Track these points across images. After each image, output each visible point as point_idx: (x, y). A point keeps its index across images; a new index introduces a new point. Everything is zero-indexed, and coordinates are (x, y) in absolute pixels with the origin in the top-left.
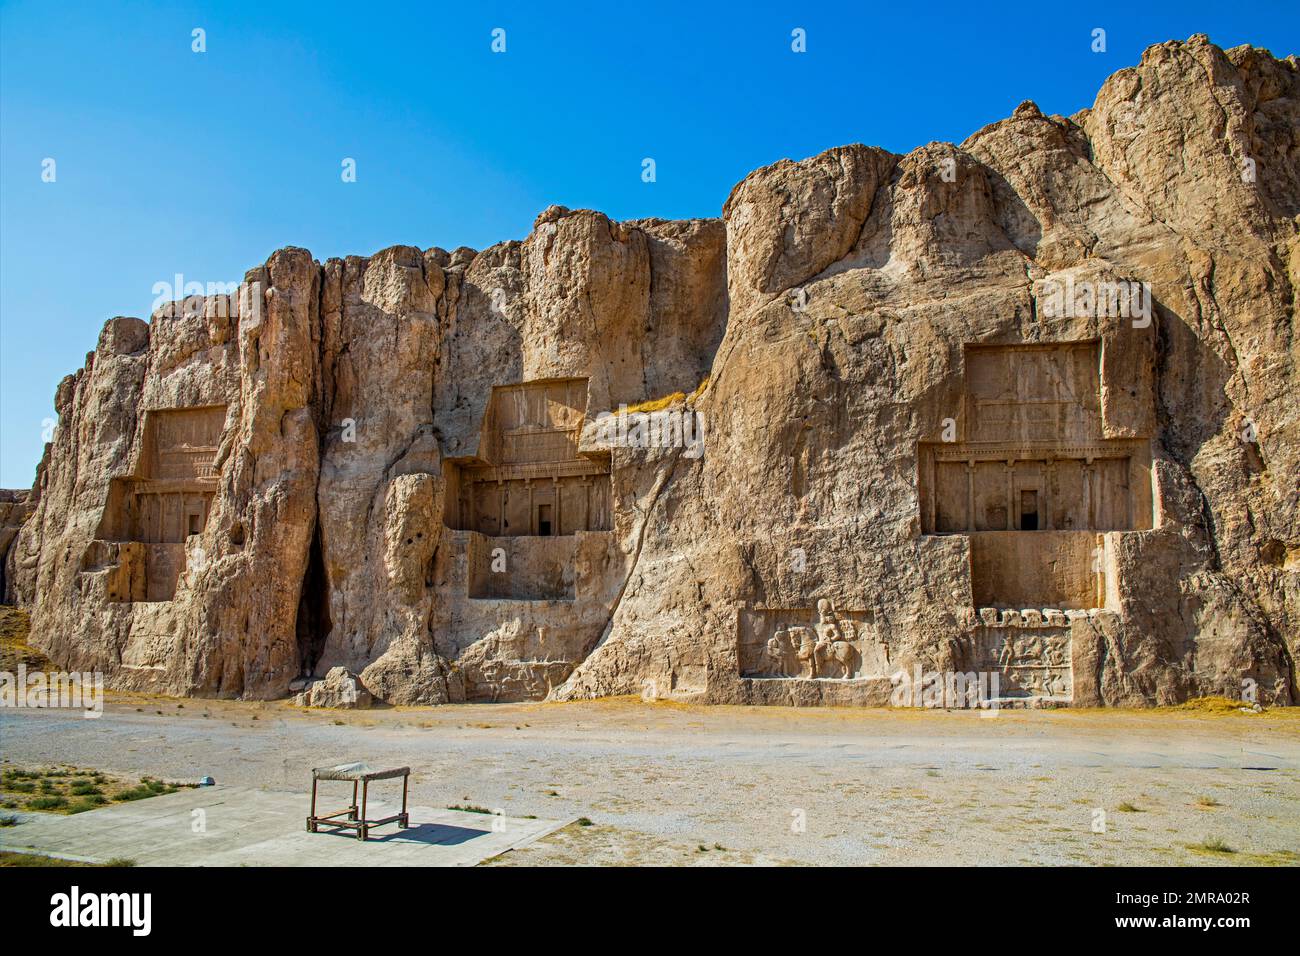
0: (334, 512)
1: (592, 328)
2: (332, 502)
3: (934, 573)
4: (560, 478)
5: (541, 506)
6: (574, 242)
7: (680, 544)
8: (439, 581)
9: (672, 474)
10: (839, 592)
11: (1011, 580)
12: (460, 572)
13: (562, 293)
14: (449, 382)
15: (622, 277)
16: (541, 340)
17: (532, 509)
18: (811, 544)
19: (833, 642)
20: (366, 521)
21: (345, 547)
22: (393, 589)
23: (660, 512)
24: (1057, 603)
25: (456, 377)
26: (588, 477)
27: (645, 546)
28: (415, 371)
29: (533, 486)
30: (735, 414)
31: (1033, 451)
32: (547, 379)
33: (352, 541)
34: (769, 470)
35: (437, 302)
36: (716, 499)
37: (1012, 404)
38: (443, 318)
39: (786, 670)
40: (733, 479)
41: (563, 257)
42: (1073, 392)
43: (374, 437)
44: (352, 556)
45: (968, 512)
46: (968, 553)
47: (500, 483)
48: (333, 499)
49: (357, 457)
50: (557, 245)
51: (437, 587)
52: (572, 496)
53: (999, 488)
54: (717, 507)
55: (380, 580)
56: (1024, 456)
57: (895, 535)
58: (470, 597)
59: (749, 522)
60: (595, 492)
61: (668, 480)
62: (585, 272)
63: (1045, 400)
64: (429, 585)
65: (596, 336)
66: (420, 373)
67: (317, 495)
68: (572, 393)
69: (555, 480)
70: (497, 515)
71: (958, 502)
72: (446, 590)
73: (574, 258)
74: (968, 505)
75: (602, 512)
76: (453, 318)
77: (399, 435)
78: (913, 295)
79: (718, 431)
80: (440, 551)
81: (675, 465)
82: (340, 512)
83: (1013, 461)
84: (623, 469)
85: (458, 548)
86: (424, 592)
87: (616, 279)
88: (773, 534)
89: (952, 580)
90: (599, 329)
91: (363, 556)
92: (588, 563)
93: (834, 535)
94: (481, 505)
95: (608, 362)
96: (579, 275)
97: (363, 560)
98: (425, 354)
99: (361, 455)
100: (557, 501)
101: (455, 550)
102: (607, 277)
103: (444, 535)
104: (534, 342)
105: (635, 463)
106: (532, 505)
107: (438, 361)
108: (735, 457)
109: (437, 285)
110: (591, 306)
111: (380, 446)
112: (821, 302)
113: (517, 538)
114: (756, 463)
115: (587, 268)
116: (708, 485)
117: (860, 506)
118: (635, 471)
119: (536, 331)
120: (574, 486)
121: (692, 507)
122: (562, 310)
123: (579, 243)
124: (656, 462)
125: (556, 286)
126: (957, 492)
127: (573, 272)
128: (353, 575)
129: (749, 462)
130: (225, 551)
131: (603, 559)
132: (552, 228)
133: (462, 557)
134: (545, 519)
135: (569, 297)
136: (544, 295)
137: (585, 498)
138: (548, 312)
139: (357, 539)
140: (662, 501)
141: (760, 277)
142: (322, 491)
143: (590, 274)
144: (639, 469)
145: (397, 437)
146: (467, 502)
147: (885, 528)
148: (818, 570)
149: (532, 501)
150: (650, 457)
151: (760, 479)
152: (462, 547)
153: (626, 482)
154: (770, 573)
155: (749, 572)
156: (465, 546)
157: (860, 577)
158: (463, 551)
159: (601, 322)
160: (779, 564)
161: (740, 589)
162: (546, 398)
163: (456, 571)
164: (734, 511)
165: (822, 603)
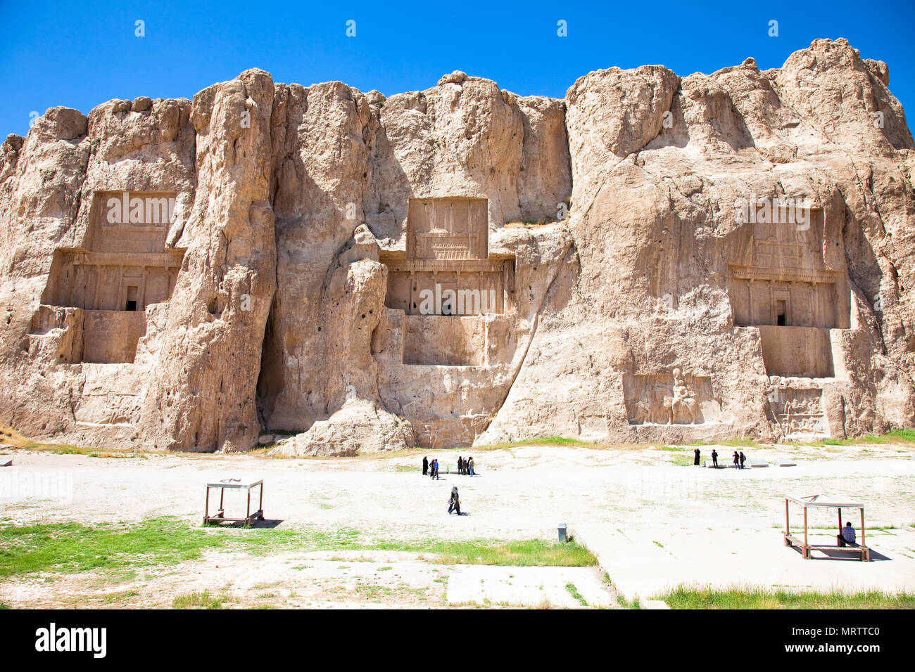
0: (291, 290)
1: (489, 163)
2: (289, 281)
3: (742, 352)
4: (462, 272)
6: (478, 100)
7: (566, 326)
8: (378, 348)
9: (558, 275)
10: (687, 363)
11: (777, 358)
12: (395, 343)
13: (468, 135)
14: (373, 192)
15: (510, 130)
18: (666, 329)
19: (684, 398)
20: (321, 299)
21: (301, 319)
22: (348, 356)
23: (550, 302)
24: (802, 374)
25: (378, 188)
26: (485, 273)
27: (539, 327)
28: (353, 181)
30: (607, 235)
31: (785, 275)
33: (308, 314)
36: (593, 294)
37: (774, 244)
39: (652, 419)
40: (607, 280)
41: (470, 109)
42: (805, 240)
43: (323, 229)
44: (307, 327)
45: (750, 312)
46: (760, 339)
47: (412, 273)
48: (290, 279)
49: (307, 245)
50: (463, 100)
53: (766, 298)
55: (334, 347)
56: (781, 278)
57: (718, 325)
58: (404, 363)
59: (622, 312)
60: (488, 284)
61: (556, 277)
62: (487, 122)
63: (791, 244)
64: (373, 352)
65: (492, 170)
66: (356, 183)
67: (277, 274)
68: (473, 210)
69: (458, 274)
70: (407, 298)
71: (743, 305)
72: (384, 357)
73: (479, 111)
74: (749, 307)
76: (373, 143)
77: (343, 230)
78: (708, 168)
79: (592, 246)
80: (381, 326)
81: (561, 268)
82: (297, 290)
83: (774, 281)
84: (523, 268)
85: (394, 323)
86: (371, 359)
87: (507, 130)
88: (639, 321)
89: (752, 358)
90: (493, 165)
91: (317, 327)
92: (496, 338)
93: (680, 324)
94: (393, 290)
96: (482, 123)
97: (317, 330)
98: (360, 168)
99: (311, 243)
101: (391, 324)
102: (502, 129)
103: (385, 313)
104: (445, 168)
105: (533, 265)
107: (365, 174)
108: (608, 265)
110: (489, 147)
111: (327, 237)
112: (654, 166)
115: (489, 120)
116: (585, 284)
117: (695, 305)
118: (532, 270)
120: (471, 279)
122: (469, 148)
123: (483, 101)
124: (548, 264)
125: (464, 130)
126: (743, 299)
127: (478, 121)
128: (307, 343)
130: (202, 319)
131: (505, 336)
132: (458, 88)
133: (396, 331)
135: (474, 139)
136: (453, 135)
138: (456, 147)
139: (312, 313)
140: (551, 294)
141: (614, 143)
142: (281, 271)
143: (491, 124)
144: (535, 269)
145: (341, 231)
147: (712, 320)
148: (672, 348)
150: (544, 261)
151: (629, 282)
152: (398, 323)
153: (525, 278)
154: (641, 349)
155: (628, 348)
156: (400, 322)
157: (700, 354)
158: (399, 326)
159: (494, 159)
160: (646, 343)
161: (624, 360)
162: (451, 212)
163: (392, 342)
164: (609, 304)
165: (676, 371)
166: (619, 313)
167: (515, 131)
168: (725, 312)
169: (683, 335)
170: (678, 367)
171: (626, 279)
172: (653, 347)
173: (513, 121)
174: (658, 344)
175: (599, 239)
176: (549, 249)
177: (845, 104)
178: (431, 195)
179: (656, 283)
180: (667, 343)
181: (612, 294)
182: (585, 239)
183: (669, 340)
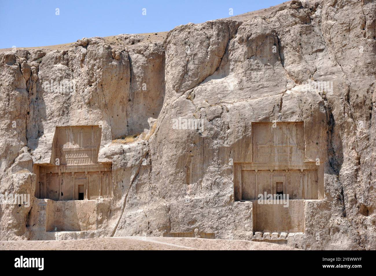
1: (104, 102)
4: (88, 172)
5: (79, 185)
6: (95, 60)
8: (32, 223)
10: (202, 225)
13: (90, 83)
14: (34, 124)
15: (117, 77)
16: (80, 106)
17: (75, 187)
18: (192, 205)
23: (133, 190)
25: (37, 121)
26: (101, 172)
29: (76, 176)
30: (164, 148)
32: (83, 125)
34: (176, 173)
35: (27, 82)
36: (156, 184)
38: (30, 90)
40: (163, 176)
41: (90, 67)
42: (295, 142)
45: (255, 191)
46: (252, 209)
47: (60, 174)
50: (87, 59)
51: (31, 227)
52: (94, 181)
53: (267, 181)
54: (156, 188)
56: (277, 168)
57: (224, 201)
58: (47, 231)
59: (169, 195)
60: (105, 179)
61: (137, 175)
64: (27, 226)
65: (106, 105)
68: (94, 132)
69: (86, 173)
70: (57, 190)
71: (252, 187)
72: (35, 228)
73: (96, 67)
74: (255, 188)
75: (108, 189)
76: (35, 90)
79: (158, 154)
80: (33, 209)
81: (139, 169)
83: (272, 170)
84: (117, 170)
85: (41, 208)
86: (26, 229)
87: (114, 79)
88: (178, 201)
89: (245, 220)
90: (107, 101)
93: (201, 201)
94: (49, 185)
95: (111, 117)
96: (97, 76)
100: (87, 182)
101: (40, 208)
103: (35, 201)
105: (123, 168)
106: (75, 185)
107: (28, 113)
108: (163, 167)
109: (27, 74)
110: (103, 91)
112: (200, 98)
113: (69, 201)
114: (171, 170)
116: (153, 178)
118: (122, 171)
119: (77, 101)
120: (95, 176)
121: (146, 188)
122: (90, 92)
124: (132, 167)
125: (87, 80)
126: (251, 183)
127: (95, 74)
129: (169, 169)
131: (108, 212)
132: (84, 50)
133: (43, 212)
134: (81, 192)
135: (93, 86)
136: (81, 84)
137: (100, 182)
138: (83, 92)
140: (134, 185)
141: (176, 85)
143: (103, 76)
144: (124, 170)
146: (43, 184)
147: (221, 198)
148: (195, 216)
149: (75, 183)
150: (129, 165)
151: (173, 177)
152: (44, 207)
153: (119, 176)
154: (176, 217)
155: (168, 217)
156: (45, 206)
157: (210, 219)
158: (44, 209)
159: (107, 98)
160: (180, 214)
161: (164, 225)
162: (82, 133)
163: (40, 219)
164: (163, 190)
165: (196, 230)
166: (167, 196)
167: (122, 77)
168: (229, 193)
169: (202, 208)
170: (197, 227)
171: (172, 175)
172: (183, 216)
173: (120, 71)
174: (186, 214)
175: (161, 150)
176: (133, 157)
177: (352, 35)
178: (69, 124)
179: (189, 177)
180: (192, 213)
181: (164, 184)
182: (154, 150)
183: (193, 212)
